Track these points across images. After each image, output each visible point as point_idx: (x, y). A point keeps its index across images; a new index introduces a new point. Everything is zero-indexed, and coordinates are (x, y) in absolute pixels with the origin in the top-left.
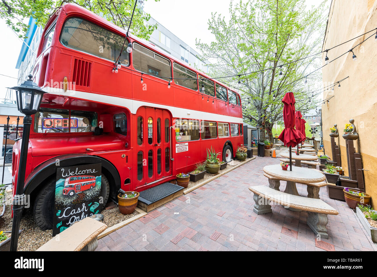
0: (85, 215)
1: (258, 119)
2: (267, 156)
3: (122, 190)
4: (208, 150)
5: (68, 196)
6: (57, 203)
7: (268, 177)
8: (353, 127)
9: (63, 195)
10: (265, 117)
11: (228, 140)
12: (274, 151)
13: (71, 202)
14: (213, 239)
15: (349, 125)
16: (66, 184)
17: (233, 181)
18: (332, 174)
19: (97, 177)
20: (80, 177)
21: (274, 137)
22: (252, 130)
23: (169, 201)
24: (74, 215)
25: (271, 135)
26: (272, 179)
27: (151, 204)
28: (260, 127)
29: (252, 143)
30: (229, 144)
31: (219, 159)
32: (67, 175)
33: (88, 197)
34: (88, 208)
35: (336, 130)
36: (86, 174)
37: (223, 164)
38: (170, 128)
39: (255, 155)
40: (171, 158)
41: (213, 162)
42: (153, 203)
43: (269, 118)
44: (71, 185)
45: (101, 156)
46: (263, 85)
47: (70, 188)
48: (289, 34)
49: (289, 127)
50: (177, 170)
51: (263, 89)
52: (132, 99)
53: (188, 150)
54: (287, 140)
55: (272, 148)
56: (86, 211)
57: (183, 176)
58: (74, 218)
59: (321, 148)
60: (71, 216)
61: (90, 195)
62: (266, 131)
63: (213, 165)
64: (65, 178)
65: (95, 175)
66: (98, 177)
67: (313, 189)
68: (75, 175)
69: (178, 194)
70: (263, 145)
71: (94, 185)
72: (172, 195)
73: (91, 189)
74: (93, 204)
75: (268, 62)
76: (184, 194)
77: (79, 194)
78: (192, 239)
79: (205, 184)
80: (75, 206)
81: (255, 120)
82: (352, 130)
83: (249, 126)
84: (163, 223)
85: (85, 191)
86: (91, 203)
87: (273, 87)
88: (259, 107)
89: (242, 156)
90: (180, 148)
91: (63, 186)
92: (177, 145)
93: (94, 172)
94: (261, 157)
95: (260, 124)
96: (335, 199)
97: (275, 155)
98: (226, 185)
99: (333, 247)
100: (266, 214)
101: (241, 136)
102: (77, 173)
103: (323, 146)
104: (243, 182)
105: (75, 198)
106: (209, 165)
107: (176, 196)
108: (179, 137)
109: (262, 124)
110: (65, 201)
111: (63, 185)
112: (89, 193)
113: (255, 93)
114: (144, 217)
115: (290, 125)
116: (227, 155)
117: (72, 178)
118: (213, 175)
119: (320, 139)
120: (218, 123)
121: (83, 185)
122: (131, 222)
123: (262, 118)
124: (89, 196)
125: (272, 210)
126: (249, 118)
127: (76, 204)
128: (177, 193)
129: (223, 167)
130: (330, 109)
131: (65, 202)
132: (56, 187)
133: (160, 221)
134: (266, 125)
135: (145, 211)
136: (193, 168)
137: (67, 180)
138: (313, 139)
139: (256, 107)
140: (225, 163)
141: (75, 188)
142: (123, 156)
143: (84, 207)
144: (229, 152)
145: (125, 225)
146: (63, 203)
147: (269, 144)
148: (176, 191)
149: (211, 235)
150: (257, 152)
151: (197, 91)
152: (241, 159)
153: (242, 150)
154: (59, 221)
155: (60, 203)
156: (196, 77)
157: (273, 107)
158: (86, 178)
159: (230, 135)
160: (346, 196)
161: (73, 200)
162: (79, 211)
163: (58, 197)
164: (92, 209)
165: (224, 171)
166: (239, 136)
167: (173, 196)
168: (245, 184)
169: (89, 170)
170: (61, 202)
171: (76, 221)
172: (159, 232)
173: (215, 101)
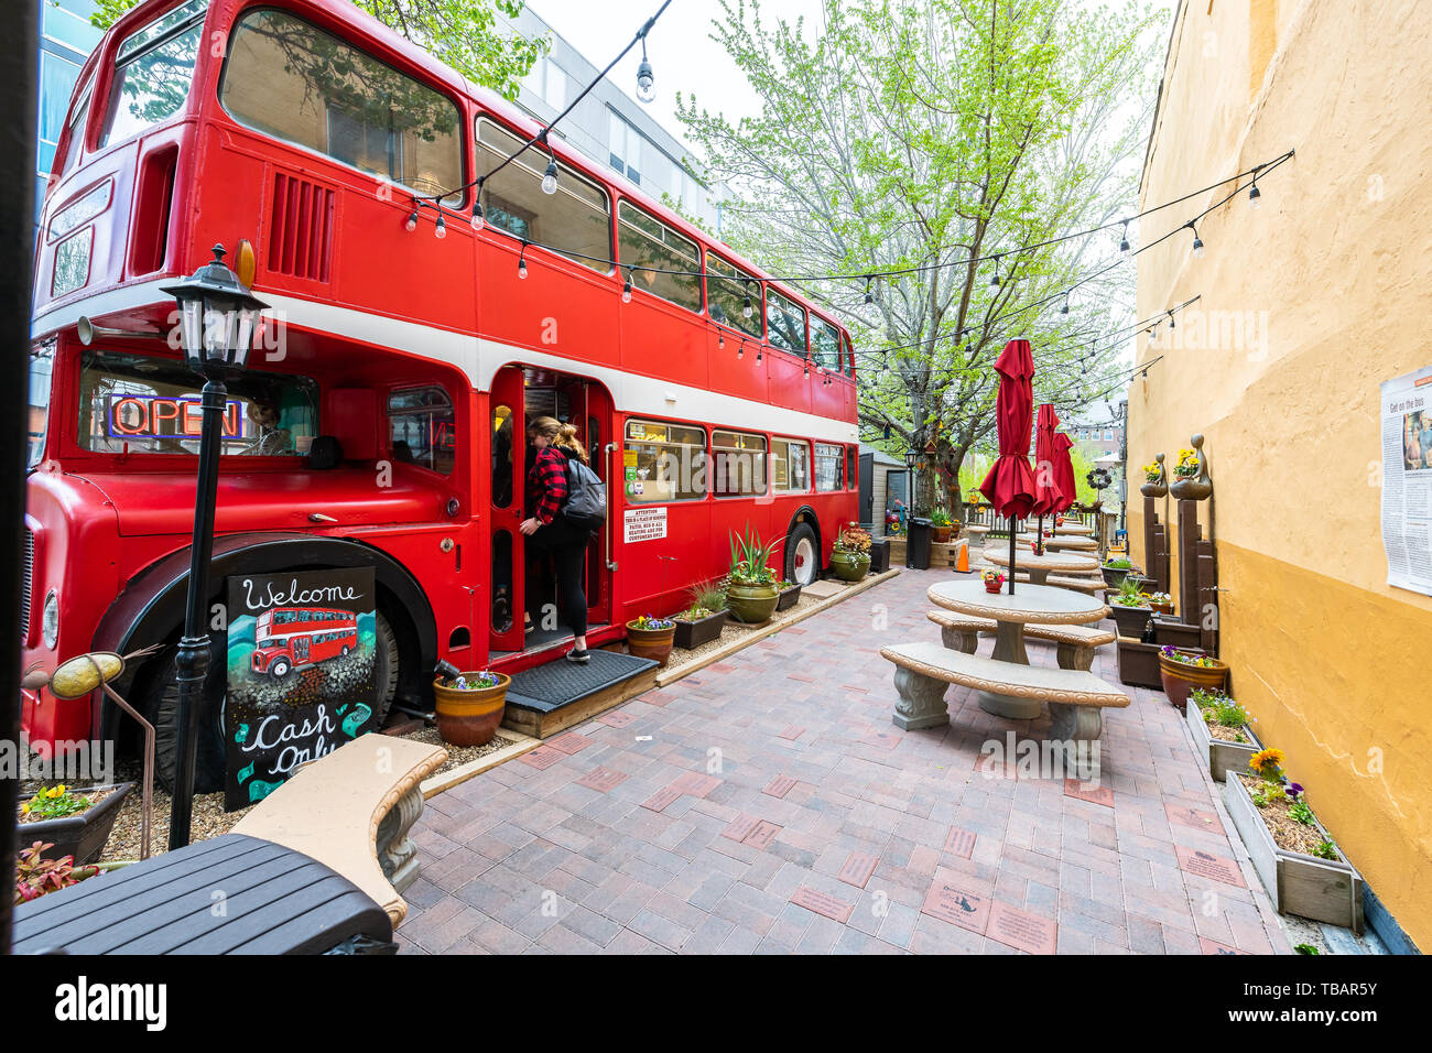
0: (327, 745)
1: (911, 428)
2: (940, 567)
3: (447, 664)
4: (735, 538)
5: (270, 677)
6: (236, 698)
7: (941, 624)
8: (1198, 461)
9: (253, 672)
10: (937, 422)
11: (804, 506)
12: (964, 550)
13: (281, 697)
14: (776, 794)
15: (1188, 454)
16: (262, 635)
17: (822, 643)
18: (1134, 608)
19: (362, 615)
20: (306, 612)
21: (964, 500)
22: (888, 472)
23: (609, 704)
24: (292, 742)
25: (954, 493)
26: (955, 628)
27: (555, 710)
28: (919, 460)
29: (888, 520)
30: (809, 518)
31: (773, 571)
32: (261, 604)
33: (334, 685)
34: (337, 721)
35: (1160, 471)
36: (325, 604)
37: (787, 589)
38: (607, 451)
39: (897, 563)
40: (608, 561)
41: (754, 579)
42: (562, 707)
43: (950, 427)
44: (279, 640)
45: (370, 541)
46: (934, 301)
47: (273, 649)
48: (1031, 127)
49: (1012, 454)
50: (629, 605)
51: (933, 318)
52: (477, 336)
53: (664, 535)
54: (1003, 496)
55: (955, 537)
56: (330, 730)
57: (652, 624)
58: (291, 753)
59: (1120, 538)
60: (282, 745)
61: (342, 676)
62: (937, 478)
63: (752, 592)
64: (257, 613)
65: (354, 607)
66: (365, 618)
67: (1074, 652)
68: (290, 604)
69: (635, 685)
70: (927, 527)
71: (352, 643)
72: (622, 685)
73: (343, 656)
74: (351, 709)
75: (955, 221)
76: (658, 684)
77: (304, 671)
78: (707, 797)
79: (726, 655)
80: (293, 712)
81: (902, 432)
82: (1196, 469)
83: (878, 457)
84: (604, 764)
85: (325, 661)
86: (345, 706)
87: (970, 307)
88: (918, 385)
89: (852, 565)
90: (640, 526)
91: (253, 641)
92: (628, 514)
93: (349, 596)
94: (917, 571)
95: (917, 449)
96: (1135, 685)
97: (967, 563)
98: (800, 655)
99: (1109, 793)
100: (931, 728)
101: (850, 491)
102: (296, 598)
103: (1124, 533)
104: (858, 647)
105: (291, 684)
106: (738, 591)
107: (632, 692)
108: (636, 484)
109: (925, 450)
110: (261, 694)
111: (250, 637)
112: (337, 671)
113: (905, 330)
114: (535, 753)
115: (1016, 447)
116: (800, 562)
117: (279, 615)
118: (753, 626)
119: (1117, 510)
120: (773, 439)
121: (318, 641)
122: (492, 767)
123: (925, 427)
124: (337, 681)
125: (951, 718)
126: (880, 425)
127: (295, 707)
128: (634, 681)
129: (789, 600)
130: (1149, 402)
131: (259, 698)
132: (229, 642)
133: (592, 760)
134: (940, 456)
135: (532, 736)
136: (683, 602)
137: (265, 619)
138: (1096, 508)
139: (908, 383)
140: (794, 587)
141: (289, 648)
142: (446, 546)
143: (322, 717)
144: (806, 549)
145: (472, 776)
146: (254, 701)
147: (948, 523)
148: (631, 674)
149: (766, 786)
150: (905, 554)
151: (701, 313)
152: (848, 576)
153: (854, 543)
154: (245, 760)
155: (246, 700)
156: (697, 260)
157: (967, 389)
158: (327, 616)
159: (813, 485)
160: (1165, 671)
161: (287, 690)
162: (306, 731)
163: (236, 676)
164: (349, 724)
165: (789, 616)
166: (843, 491)
167: (622, 688)
168: (864, 653)
169: (335, 590)
170: (249, 696)
171: (298, 762)
172: (598, 787)
173: (764, 356)
